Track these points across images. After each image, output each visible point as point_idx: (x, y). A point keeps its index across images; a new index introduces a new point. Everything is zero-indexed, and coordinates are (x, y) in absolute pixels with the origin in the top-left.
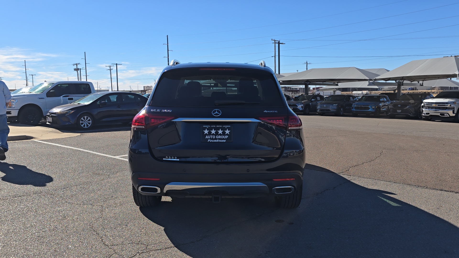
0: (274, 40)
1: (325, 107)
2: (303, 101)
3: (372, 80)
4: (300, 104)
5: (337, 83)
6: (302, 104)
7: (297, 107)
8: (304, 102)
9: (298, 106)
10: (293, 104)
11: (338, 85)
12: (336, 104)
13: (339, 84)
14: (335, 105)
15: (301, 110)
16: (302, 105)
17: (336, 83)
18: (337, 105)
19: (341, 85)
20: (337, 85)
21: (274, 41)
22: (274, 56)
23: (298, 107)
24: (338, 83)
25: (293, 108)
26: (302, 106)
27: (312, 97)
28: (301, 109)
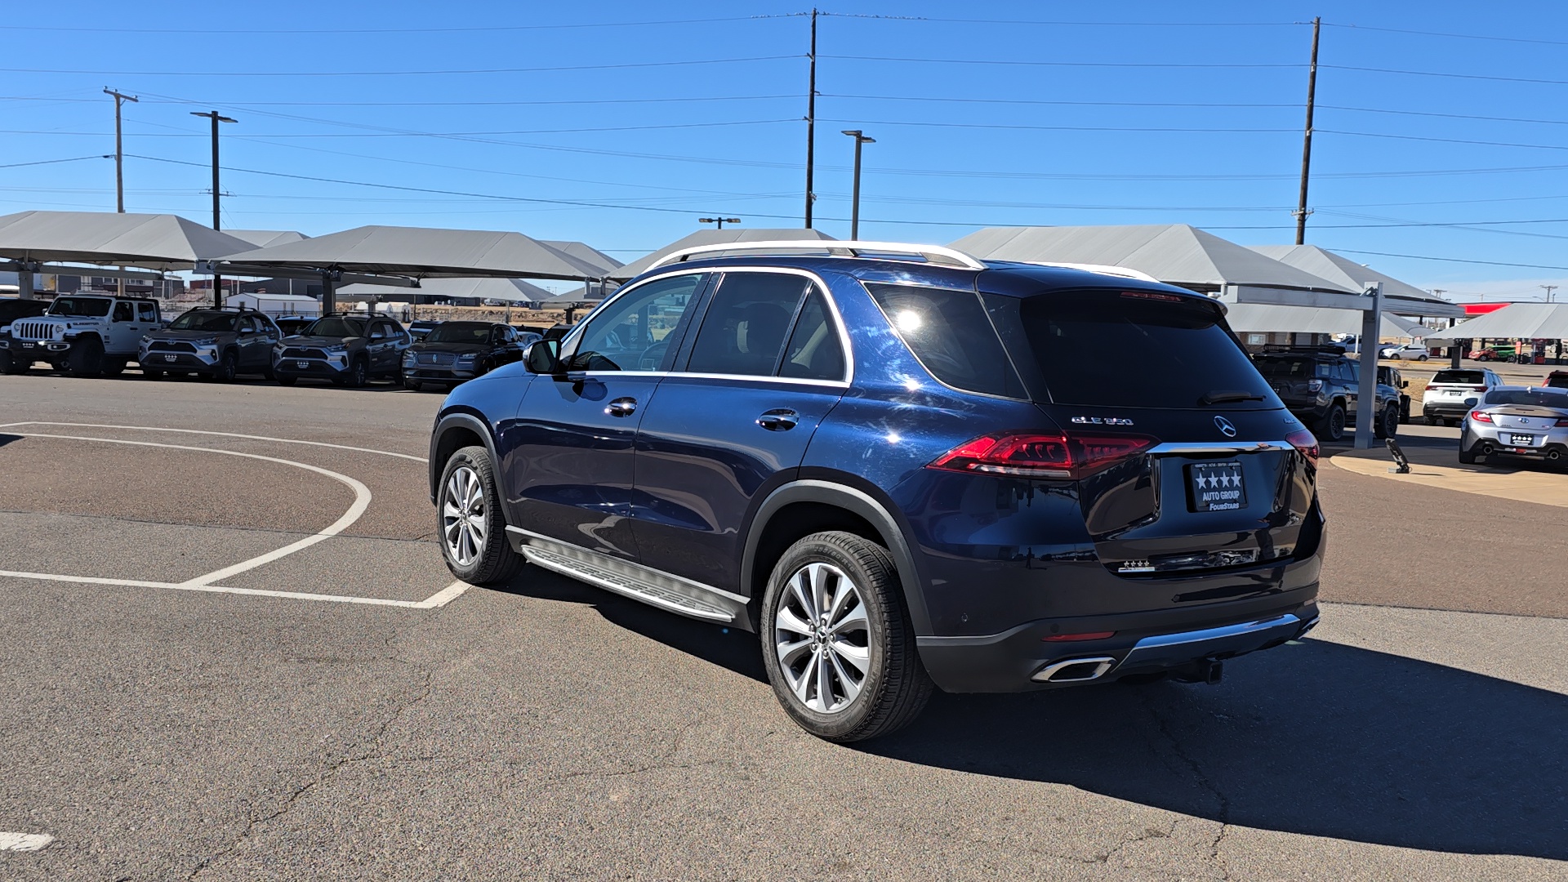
0: (114, 91)
1: (434, 363)
2: (344, 340)
3: (598, 281)
4: (337, 350)
5: (416, 279)
6: (344, 348)
7: (326, 358)
8: (350, 342)
9: (329, 358)
10: (307, 348)
11: (420, 287)
12: (473, 355)
13: (422, 282)
14: (467, 355)
15: (339, 370)
16: (345, 353)
17: (411, 278)
18: (476, 358)
19: (429, 286)
20: (417, 285)
21: (113, 96)
22: (116, 153)
23: (328, 361)
24: (419, 280)
25: (309, 361)
26: (344, 357)
27: (371, 324)
28: (339, 367)
